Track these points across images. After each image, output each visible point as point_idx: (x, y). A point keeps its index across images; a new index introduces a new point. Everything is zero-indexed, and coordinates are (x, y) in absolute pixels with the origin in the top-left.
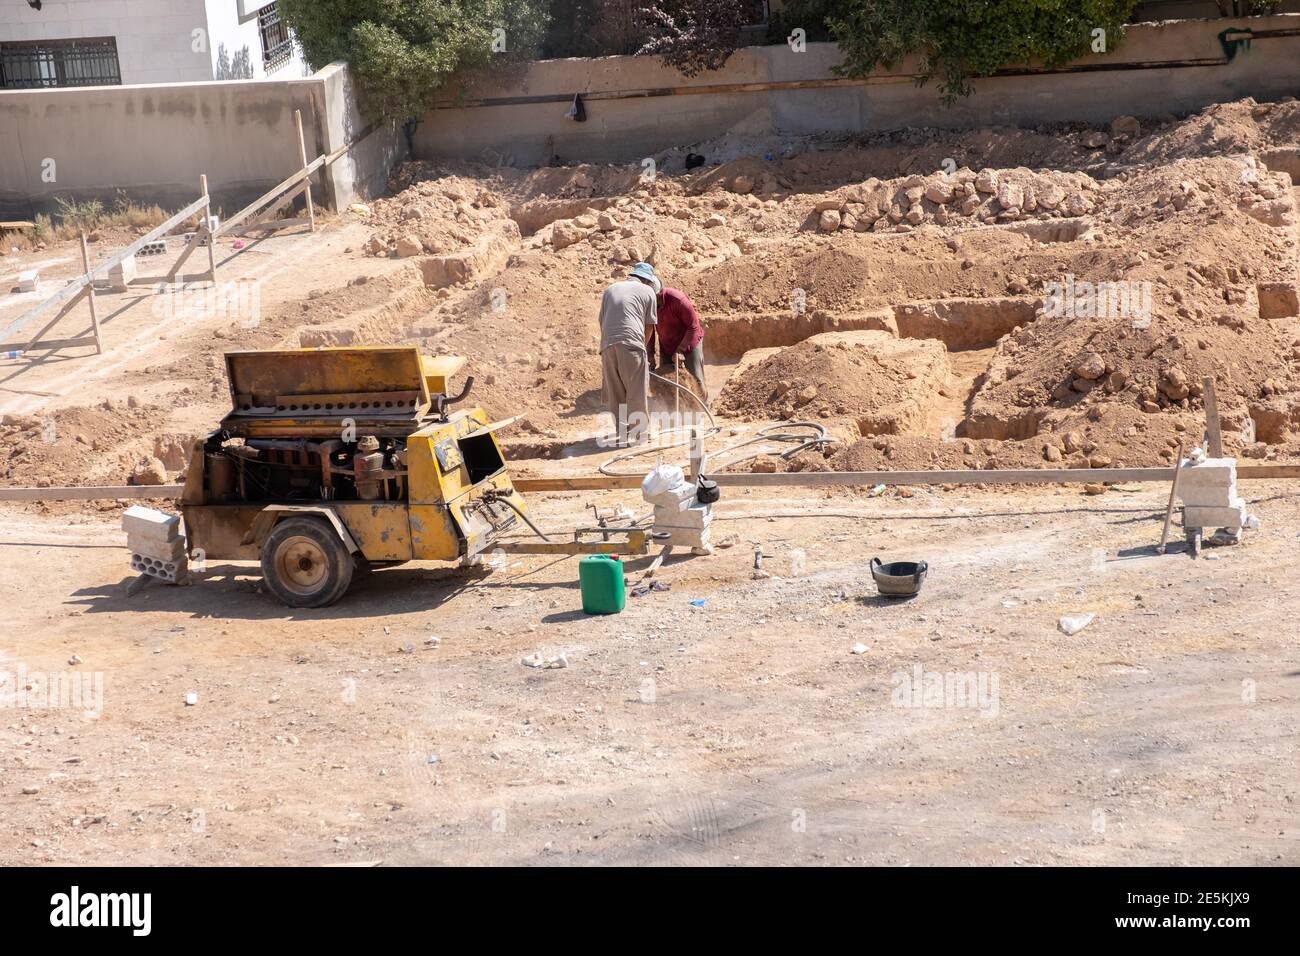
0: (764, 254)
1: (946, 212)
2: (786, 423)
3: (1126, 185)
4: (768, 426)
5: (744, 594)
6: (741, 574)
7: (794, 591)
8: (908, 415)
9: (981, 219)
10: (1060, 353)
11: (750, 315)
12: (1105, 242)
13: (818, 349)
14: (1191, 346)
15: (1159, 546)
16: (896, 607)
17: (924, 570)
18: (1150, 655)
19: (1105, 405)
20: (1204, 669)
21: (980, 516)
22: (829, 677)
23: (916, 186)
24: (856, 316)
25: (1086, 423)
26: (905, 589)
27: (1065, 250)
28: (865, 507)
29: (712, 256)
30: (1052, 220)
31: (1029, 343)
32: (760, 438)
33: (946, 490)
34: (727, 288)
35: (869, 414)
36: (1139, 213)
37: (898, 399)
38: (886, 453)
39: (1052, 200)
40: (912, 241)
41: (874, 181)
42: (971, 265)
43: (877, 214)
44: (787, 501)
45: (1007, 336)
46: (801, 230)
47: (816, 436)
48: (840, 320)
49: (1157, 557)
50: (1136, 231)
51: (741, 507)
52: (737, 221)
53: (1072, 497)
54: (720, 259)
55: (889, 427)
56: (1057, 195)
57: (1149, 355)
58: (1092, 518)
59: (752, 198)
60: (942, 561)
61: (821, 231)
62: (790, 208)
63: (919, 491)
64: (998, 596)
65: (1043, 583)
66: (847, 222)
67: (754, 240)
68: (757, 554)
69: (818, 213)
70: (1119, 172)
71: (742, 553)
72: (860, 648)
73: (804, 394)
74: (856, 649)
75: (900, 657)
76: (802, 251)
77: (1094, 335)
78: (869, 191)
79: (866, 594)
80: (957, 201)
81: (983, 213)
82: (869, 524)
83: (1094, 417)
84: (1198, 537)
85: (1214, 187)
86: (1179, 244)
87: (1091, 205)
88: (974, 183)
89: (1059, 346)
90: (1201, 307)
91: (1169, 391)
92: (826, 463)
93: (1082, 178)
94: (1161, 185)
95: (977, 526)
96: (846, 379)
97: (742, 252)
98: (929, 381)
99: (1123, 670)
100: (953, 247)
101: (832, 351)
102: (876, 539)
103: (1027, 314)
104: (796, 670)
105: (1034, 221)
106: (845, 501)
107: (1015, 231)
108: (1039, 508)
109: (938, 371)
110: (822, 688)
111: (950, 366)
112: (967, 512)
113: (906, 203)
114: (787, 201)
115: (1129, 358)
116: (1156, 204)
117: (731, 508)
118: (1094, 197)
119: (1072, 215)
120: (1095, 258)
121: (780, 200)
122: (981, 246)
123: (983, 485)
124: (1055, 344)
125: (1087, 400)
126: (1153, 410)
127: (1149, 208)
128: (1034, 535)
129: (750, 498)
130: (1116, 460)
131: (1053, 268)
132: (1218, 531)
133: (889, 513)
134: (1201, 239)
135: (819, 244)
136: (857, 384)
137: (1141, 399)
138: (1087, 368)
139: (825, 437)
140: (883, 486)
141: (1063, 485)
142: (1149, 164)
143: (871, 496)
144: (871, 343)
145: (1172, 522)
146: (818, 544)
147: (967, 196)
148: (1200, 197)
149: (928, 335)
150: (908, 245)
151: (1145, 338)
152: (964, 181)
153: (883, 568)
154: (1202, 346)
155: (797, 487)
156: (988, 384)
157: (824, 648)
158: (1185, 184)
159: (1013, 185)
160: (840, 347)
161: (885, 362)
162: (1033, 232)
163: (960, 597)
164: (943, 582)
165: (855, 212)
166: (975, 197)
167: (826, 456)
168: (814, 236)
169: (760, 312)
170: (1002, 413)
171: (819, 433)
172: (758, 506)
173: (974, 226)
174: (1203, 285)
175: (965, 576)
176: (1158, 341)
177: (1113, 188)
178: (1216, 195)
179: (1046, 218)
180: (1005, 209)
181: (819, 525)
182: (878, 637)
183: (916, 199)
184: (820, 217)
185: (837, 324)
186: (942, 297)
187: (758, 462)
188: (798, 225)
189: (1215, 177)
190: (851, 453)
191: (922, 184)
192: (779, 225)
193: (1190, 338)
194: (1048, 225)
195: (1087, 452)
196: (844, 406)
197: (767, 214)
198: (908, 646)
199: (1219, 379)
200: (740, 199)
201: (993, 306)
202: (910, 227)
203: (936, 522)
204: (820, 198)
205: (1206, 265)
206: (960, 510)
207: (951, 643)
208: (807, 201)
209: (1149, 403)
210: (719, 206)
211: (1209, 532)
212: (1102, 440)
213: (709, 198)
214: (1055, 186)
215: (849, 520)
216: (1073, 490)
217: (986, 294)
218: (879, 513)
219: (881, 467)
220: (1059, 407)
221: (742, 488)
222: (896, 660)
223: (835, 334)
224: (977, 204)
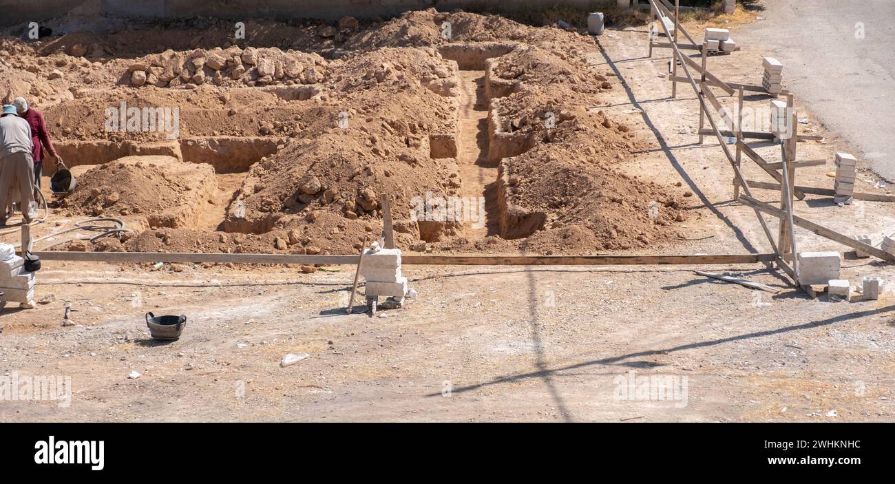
0: (89, 99)
1: (221, 77)
2: (97, 218)
3: (346, 64)
4: (84, 220)
5: (55, 337)
6: (54, 322)
7: (92, 335)
8: (184, 216)
9: (245, 82)
10: (291, 176)
11: (76, 142)
12: (328, 102)
13: (122, 166)
14: (380, 174)
15: (347, 308)
16: (164, 347)
17: (184, 321)
18: (335, 381)
19: (318, 212)
20: (370, 391)
21: (228, 285)
22: (110, 394)
23: (200, 57)
24: (153, 146)
25: (304, 224)
26: (169, 335)
27: (301, 106)
28: (148, 278)
29: (53, 99)
30: (294, 85)
31: (272, 169)
32: (78, 228)
33: (206, 267)
34: (61, 122)
35: (156, 214)
36: (353, 83)
37: (177, 204)
38: (164, 240)
39: (294, 72)
40: (194, 94)
41: (170, 52)
42: (235, 113)
43: (172, 75)
44: (92, 272)
45: (257, 163)
46: (118, 84)
47: (116, 227)
48: (141, 148)
49: (346, 316)
50: (350, 96)
51: (58, 275)
52: (72, 76)
53: (293, 274)
54: (58, 101)
55: (170, 223)
56: (298, 68)
57: (351, 179)
58: (305, 289)
59: (84, 60)
60: (197, 316)
61: (132, 85)
62: (111, 68)
63: (186, 267)
64: (236, 340)
65: (266, 332)
66: (151, 80)
67: (84, 89)
68: (67, 308)
69: (130, 72)
70: (342, 55)
71: (56, 307)
72: (135, 374)
73: (110, 198)
74: (131, 375)
75: (162, 381)
76: (117, 98)
77: (314, 163)
78: (167, 58)
79: (143, 338)
80: (228, 69)
81: (246, 78)
82: (150, 289)
83: (310, 219)
84: (375, 302)
85: (405, 67)
86: (378, 105)
87: (321, 76)
88: (241, 57)
89: (290, 171)
90: (389, 148)
91: (364, 204)
92: (122, 246)
93: (316, 57)
94: (368, 64)
95: (225, 292)
96: (140, 188)
97: (75, 97)
98: (200, 192)
99: (315, 391)
100: (223, 100)
101: (131, 168)
102: (154, 300)
103: (271, 149)
104: (87, 389)
105: (281, 86)
106: (134, 273)
107: (268, 92)
108: (269, 281)
109: (208, 186)
110: (105, 402)
111: (217, 183)
112: (219, 282)
113: (193, 69)
114: (109, 63)
115: (337, 181)
116: (365, 78)
117: (51, 276)
118: (324, 71)
119: (308, 82)
120: (320, 112)
121: (104, 63)
122: (243, 100)
123: (231, 264)
124: (288, 170)
125: (308, 209)
126: (352, 217)
127: (360, 80)
128: (264, 299)
129: (65, 270)
130: (324, 250)
131: (291, 118)
132: (388, 299)
133: (164, 282)
134: (392, 102)
135: (129, 94)
136: (148, 192)
137: (345, 209)
138: (308, 187)
139: (123, 228)
140: (161, 264)
141: (287, 266)
142: (362, 51)
143: (152, 271)
144: (161, 164)
145: (359, 293)
146: (112, 303)
147: (236, 65)
148: (394, 74)
149: (204, 161)
150: (191, 97)
151: (348, 167)
152: (233, 55)
153: (155, 320)
154: (387, 175)
155: (100, 263)
156: (241, 196)
157: (109, 375)
158: (385, 64)
159: (268, 60)
160: (137, 165)
161: (170, 178)
162: (280, 93)
163: (208, 341)
164: (197, 330)
165: (157, 74)
166: (241, 67)
167: (122, 241)
168: (127, 89)
169: (84, 140)
170: (249, 216)
171: (117, 224)
172: (71, 276)
173: (240, 87)
174: (392, 133)
175: (213, 326)
176: (357, 170)
177: (336, 65)
178: (406, 74)
179: (290, 84)
180: (262, 76)
181: (114, 290)
182: (149, 367)
183: (200, 66)
184: (132, 75)
185: (138, 151)
186: (214, 135)
187: (73, 244)
188: (115, 80)
189: (406, 61)
190: (140, 240)
191: (204, 56)
192: (102, 79)
193: (379, 168)
194: (292, 89)
195: (304, 244)
196: (138, 207)
197: (93, 72)
198: (169, 373)
199: (397, 197)
200: (75, 60)
201: (249, 143)
202: (195, 86)
203: (197, 289)
204: (132, 62)
205: (394, 120)
206: (215, 281)
207: (199, 371)
208: (122, 64)
209: (350, 212)
210: (60, 65)
211: (382, 300)
212: (315, 236)
213: (53, 58)
214: (297, 62)
215: (135, 287)
216: (294, 270)
217: (244, 134)
218: (157, 282)
219: (161, 250)
220: (289, 213)
221: (60, 262)
222: (159, 383)
223: (136, 157)
224: (242, 72)
